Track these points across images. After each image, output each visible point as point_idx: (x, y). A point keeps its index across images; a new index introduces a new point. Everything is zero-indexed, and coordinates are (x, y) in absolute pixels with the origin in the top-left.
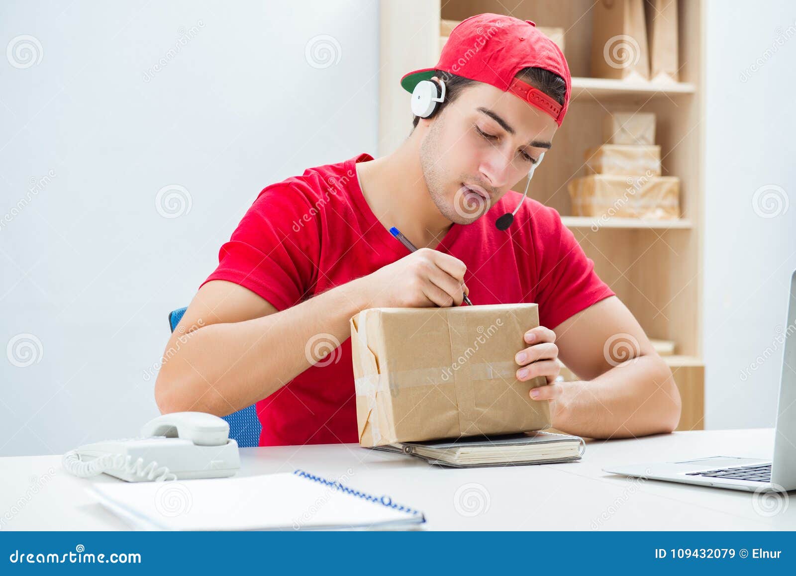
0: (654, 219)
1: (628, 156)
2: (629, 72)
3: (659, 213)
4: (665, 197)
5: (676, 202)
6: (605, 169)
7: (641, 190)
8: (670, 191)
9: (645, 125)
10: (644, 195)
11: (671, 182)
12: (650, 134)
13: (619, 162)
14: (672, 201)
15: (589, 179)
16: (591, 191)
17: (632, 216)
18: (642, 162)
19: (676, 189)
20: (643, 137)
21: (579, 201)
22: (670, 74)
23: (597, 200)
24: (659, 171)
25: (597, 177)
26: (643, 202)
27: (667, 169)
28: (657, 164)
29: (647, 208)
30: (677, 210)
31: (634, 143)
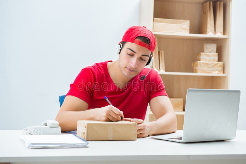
0: (215, 74)
1: (208, 56)
2: (209, 32)
3: (217, 72)
4: (219, 68)
5: (222, 69)
6: (201, 59)
7: (212, 65)
8: (220, 66)
9: (214, 47)
10: (212, 67)
11: (221, 63)
12: (215, 50)
13: (206, 57)
14: (221, 68)
15: (197, 62)
16: (197, 65)
17: (209, 73)
18: (212, 57)
19: (222, 65)
20: (213, 50)
21: (194, 68)
22: (221, 33)
23: (198, 68)
24: (217, 60)
25: (199, 62)
26: (212, 69)
27: (220, 59)
28: (217, 58)
29: (213, 70)
30: (222, 71)
31: (210, 52)
